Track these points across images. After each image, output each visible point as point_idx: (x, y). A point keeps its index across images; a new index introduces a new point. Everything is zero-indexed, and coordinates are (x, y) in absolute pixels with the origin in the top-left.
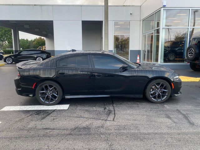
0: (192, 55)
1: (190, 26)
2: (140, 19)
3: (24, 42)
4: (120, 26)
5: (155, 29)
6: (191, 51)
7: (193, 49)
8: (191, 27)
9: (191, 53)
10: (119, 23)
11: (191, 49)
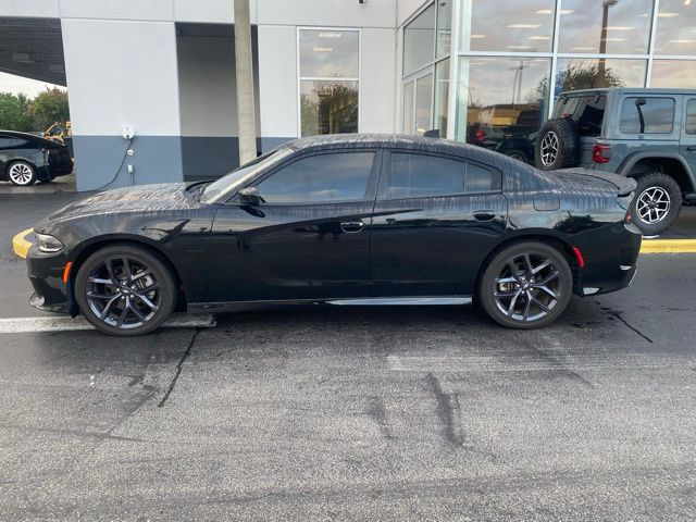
0: (553, 159)
1: (559, 52)
2: (397, 23)
3: (11, 105)
4: (330, 50)
5: (437, 60)
6: (549, 142)
7: (555, 136)
8: (560, 55)
9: (551, 150)
10: (321, 35)
11: (551, 135)
